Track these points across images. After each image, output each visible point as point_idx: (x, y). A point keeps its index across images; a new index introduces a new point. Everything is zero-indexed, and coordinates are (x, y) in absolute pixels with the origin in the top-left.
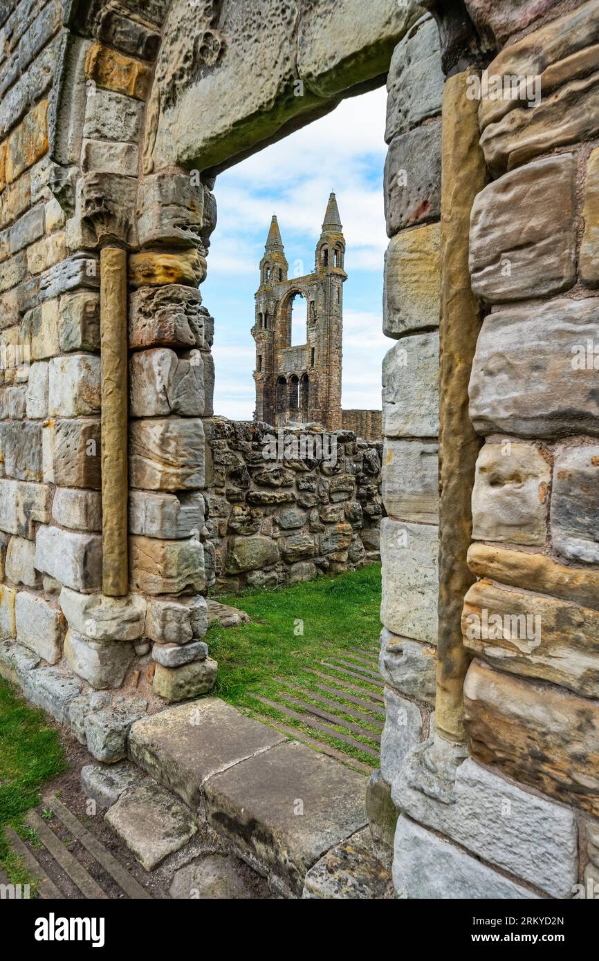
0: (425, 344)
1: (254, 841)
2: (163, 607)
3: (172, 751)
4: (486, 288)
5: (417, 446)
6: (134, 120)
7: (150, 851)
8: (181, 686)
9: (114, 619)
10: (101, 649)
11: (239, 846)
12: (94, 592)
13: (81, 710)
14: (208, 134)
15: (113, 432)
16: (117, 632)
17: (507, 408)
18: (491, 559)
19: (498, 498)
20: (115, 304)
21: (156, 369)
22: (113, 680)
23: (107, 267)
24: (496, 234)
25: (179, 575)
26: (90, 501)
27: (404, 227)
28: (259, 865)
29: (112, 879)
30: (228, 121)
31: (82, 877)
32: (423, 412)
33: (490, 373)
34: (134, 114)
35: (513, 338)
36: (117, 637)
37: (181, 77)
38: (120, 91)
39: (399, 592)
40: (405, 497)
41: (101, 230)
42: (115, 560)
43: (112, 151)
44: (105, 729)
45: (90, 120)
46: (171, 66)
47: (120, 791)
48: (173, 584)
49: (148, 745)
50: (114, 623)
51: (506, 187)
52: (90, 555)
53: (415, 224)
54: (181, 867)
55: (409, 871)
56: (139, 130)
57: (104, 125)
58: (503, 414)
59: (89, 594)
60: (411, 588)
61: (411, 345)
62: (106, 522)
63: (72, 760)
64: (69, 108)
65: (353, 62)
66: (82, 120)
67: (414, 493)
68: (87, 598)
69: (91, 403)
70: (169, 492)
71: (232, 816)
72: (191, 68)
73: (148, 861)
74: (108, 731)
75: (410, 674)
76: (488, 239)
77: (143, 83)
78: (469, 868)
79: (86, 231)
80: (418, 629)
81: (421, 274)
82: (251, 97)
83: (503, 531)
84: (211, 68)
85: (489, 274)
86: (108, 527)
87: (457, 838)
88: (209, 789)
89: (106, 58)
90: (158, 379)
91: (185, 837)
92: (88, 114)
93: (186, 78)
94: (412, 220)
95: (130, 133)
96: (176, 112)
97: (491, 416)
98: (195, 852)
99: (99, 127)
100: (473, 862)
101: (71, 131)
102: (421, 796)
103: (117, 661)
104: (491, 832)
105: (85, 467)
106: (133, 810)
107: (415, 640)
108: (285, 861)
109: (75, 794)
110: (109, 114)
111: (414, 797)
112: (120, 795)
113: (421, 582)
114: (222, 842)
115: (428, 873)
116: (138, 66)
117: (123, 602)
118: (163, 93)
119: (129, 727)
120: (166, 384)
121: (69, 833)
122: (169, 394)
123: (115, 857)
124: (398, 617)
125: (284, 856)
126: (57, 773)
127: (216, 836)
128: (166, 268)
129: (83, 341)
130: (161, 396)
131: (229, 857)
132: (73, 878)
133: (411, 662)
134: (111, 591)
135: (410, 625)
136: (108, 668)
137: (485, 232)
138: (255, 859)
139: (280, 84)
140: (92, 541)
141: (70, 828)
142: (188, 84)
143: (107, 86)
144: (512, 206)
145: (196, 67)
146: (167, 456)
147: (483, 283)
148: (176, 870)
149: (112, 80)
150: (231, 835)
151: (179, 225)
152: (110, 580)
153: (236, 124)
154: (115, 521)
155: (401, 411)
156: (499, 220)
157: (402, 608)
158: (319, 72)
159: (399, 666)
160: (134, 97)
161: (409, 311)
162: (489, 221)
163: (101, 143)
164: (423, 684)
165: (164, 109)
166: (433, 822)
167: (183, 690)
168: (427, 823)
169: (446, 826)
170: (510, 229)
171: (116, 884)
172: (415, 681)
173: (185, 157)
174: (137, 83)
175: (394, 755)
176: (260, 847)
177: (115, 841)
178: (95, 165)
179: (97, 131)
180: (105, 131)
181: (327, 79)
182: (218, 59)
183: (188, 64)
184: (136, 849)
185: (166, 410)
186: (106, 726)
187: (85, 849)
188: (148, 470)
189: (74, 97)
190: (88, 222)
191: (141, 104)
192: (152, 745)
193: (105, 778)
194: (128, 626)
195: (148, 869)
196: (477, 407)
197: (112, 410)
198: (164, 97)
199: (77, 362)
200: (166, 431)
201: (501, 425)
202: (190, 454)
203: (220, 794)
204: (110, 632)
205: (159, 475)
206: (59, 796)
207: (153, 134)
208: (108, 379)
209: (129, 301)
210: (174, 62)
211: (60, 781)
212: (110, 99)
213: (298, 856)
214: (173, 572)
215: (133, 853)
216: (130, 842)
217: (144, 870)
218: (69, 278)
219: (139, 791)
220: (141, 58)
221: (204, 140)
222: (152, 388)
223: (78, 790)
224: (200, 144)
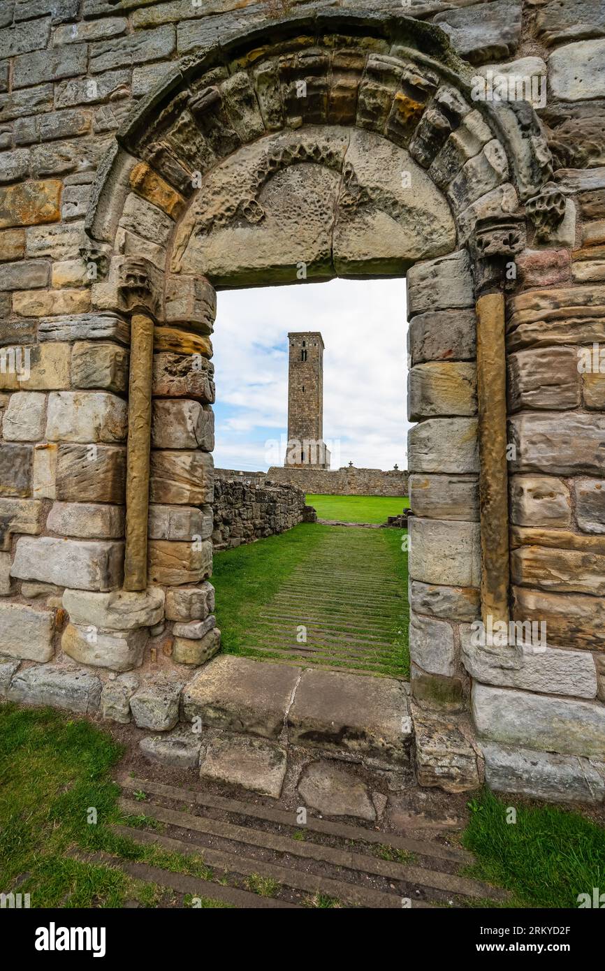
0: (452, 424)
1: (346, 741)
2: (190, 593)
3: (241, 701)
4: (531, 401)
5: (445, 479)
6: (166, 232)
7: (272, 783)
8: (205, 652)
9: (143, 609)
10: (129, 637)
11: (328, 750)
12: (113, 590)
13: (121, 694)
14: (245, 264)
15: (142, 458)
16: (147, 620)
17: (548, 461)
18: (542, 535)
19: (543, 505)
20: (147, 360)
21: (187, 415)
22: (136, 661)
23: (141, 330)
24: (538, 376)
25: (202, 567)
26: (113, 514)
27: (434, 360)
28: (352, 756)
29: (258, 819)
30: (267, 263)
31: (233, 831)
32: (452, 460)
33: (533, 443)
34: (167, 227)
35: (548, 427)
36: (147, 624)
37: (220, 219)
38: (159, 206)
39: (436, 559)
40: (440, 506)
41: (135, 301)
42: (140, 561)
43: (145, 246)
44: (165, 702)
45: (128, 215)
46: (210, 209)
47: (198, 748)
48: (197, 575)
49: (212, 703)
50: (143, 612)
51: (543, 355)
52: (111, 558)
53: (442, 360)
54: (298, 784)
55: (490, 717)
56: (169, 241)
57: (139, 224)
58: (545, 463)
59: (108, 592)
60: (445, 556)
61: (442, 424)
62: (133, 530)
63: (124, 741)
64: (109, 200)
65: (378, 262)
66: (120, 213)
67: (445, 504)
68: (108, 596)
69: (115, 433)
70: (193, 506)
71: (323, 730)
72: (231, 217)
73: (274, 791)
74: (169, 702)
75: (446, 606)
76: (533, 378)
77: (178, 209)
78: (534, 700)
79: (120, 297)
80: (451, 578)
81: (448, 387)
82: (291, 255)
83: (547, 521)
84: (251, 224)
85: (533, 395)
86: (134, 535)
87: (525, 687)
88: (294, 718)
89: (152, 178)
90: (189, 422)
91: (284, 761)
92: (126, 211)
93: (223, 222)
94: (441, 358)
95: (162, 239)
96: (209, 240)
97: (538, 464)
98: (297, 768)
99: (135, 223)
100: (535, 696)
101: (108, 217)
102: (499, 670)
103: (139, 644)
104: (548, 677)
105: (112, 485)
106: (227, 758)
107: (448, 586)
108: (383, 745)
109: (148, 768)
110: (145, 218)
111: (494, 673)
112: (199, 752)
113: (453, 553)
114: (311, 752)
115: (503, 713)
116: (177, 197)
117: (144, 595)
118: (200, 224)
119: (181, 695)
120: (195, 426)
121: (178, 802)
122: (197, 434)
123: (239, 800)
124: (437, 574)
125: (380, 741)
126: (120, 757)
127: (304, 750)
128: (195, 343)
129: (113, 382)
130: (191, 434)
131: (322, 761)
132: (227, 836)
133: (447, 598)
134: (136, 586)
135: (445, 578)
136: (134, 651)
137: (530, 374)
138: (347, 754)
139: (318, 255)
140: (113, 547)
141: (176, 797)
142: (224, 226)
143: (149, 198)
144: (548, 365)
145: (235, 218)
146: (194, 479)
147: (529, 398)
148: (296, 787)
149: (154, 196)
150: (319, 745)
151: (207, 317)
152: (135, 578)
153: (272, 266)
154: (142, 529)
155: (435, 458)
156: (539, 370)
157: (439, 569)
158: (353, 259)
159: (437, 602)
160: (170, 216)
161: (440, 405)
162: (533, 369)
163: (135, 236)
164: (456, 610)
165: (197, 234)
166: (509, 683)
167: (206, 654)
168: (504, 684)
169: (518, 682)
170: (546, 376)
171: (266, 820)
172: (450, 609)
173: (215, 273)
174: (175, 207)
175: (435, 655)
176: (353, 744)
177: (226, 789)
178: (130, 251)
179: (133, 226)
180: (140, 228)
181: (356, 264)
182: (260, 221)
183: (228, 214)
184: (257, 787)
185: (195, 445)
186: (165, 699)
187: (208, 808)
188: (174, 489)
189: (115, 193)
190: (124, 292)
191: (173, 222)
192: (218, 702)
193: (172, 743)
194: (155, 613)
195: (277, 797)
196: (527, 459)
197: (142, 441)
198: (199, 227)
199: (103, 399)
200: (194, 460)
201: (543, 469)
202: (208, 478)
203: (307, 718)
204: (142, 620)
205: (188, 493)
206: (135, 776)
207: (182, 248)
208: (140, 416)
209: (154, 361)
210: (215, 208)
211: (125, 762)
212: (149, 208)
213: (395, 738)
214: (197, 565)
215: (254, 791)
216: (246, 783)
217: (274, 799)
218: (94, 329)
219: (215, 742)
220: (180, 192)
221: (239, 267)
222: (180, 428)
223: (148, 763)
224: (234, 269)
